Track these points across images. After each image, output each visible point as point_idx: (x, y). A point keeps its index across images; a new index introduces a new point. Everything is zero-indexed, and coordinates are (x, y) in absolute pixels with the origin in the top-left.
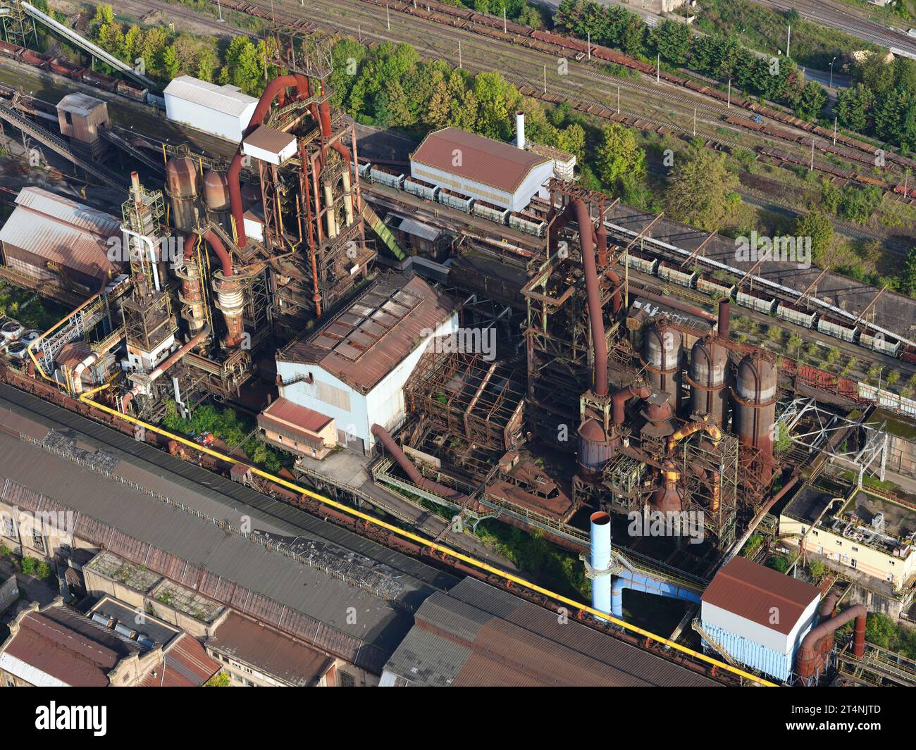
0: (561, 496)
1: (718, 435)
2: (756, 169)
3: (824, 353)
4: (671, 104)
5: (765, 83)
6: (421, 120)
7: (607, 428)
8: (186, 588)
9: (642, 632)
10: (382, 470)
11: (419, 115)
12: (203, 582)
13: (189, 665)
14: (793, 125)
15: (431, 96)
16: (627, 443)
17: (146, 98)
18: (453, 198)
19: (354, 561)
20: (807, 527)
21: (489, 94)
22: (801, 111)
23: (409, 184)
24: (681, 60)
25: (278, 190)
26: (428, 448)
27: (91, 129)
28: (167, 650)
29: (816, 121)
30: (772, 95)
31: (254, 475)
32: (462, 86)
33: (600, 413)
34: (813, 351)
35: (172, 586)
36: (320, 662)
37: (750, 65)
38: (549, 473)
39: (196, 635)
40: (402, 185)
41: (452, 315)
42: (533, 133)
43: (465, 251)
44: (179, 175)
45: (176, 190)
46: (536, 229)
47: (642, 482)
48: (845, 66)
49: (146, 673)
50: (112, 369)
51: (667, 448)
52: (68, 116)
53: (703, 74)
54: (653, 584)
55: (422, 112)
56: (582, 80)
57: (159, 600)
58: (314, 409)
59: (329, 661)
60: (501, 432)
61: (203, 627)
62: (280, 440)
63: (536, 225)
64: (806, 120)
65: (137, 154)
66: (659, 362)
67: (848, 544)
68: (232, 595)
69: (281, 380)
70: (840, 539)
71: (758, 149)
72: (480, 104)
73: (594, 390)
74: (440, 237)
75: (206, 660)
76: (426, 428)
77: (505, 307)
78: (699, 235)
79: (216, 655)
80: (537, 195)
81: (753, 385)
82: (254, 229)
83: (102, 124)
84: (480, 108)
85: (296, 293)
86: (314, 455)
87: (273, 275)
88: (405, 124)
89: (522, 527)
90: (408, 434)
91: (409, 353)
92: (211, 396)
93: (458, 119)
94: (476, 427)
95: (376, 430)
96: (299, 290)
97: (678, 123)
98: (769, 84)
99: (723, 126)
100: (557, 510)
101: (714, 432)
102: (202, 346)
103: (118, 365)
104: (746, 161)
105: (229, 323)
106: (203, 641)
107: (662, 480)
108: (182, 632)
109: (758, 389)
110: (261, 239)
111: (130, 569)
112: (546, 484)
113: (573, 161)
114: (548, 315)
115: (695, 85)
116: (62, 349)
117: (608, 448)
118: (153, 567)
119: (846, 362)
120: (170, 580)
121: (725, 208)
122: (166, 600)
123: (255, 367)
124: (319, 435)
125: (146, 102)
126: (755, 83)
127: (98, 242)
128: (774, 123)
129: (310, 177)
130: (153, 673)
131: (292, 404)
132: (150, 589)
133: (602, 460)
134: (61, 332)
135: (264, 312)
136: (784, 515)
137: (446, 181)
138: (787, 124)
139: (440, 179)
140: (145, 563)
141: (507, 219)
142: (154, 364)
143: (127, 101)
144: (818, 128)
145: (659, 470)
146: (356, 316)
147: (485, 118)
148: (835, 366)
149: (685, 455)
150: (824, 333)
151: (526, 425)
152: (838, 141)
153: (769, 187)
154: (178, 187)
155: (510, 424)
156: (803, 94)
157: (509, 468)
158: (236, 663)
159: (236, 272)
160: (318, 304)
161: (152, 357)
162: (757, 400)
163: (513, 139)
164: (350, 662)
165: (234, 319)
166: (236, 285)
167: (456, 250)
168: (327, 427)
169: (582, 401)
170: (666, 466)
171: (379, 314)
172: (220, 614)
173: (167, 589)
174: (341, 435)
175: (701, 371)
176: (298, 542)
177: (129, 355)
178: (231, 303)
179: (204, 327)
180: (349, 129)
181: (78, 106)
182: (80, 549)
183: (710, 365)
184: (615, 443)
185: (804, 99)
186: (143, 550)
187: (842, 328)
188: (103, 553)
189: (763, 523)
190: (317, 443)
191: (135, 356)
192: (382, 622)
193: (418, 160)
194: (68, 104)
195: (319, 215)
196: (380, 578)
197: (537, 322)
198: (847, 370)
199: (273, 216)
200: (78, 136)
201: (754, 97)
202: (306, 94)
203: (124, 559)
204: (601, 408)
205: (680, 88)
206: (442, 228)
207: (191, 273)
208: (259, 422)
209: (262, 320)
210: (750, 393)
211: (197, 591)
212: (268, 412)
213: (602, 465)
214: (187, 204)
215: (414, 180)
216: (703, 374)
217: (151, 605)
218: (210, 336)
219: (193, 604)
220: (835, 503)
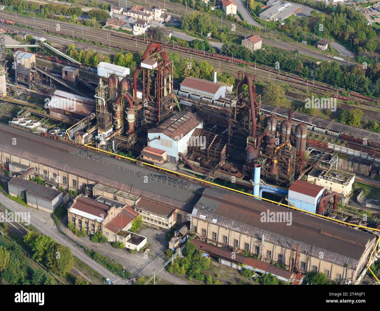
0: (239, 173)
1: (291, 146)
2: (290, 90)
3: (317, 136)
4: (260, 74)
5: (290, 67)
6: (181, 77)
7: (255, 147)
8: (126, 192)
9: (270, 201)
10: (181, 166)
11: (180, 75)
12: (132, 190)
13: (129, 213)
14: (300, 80)
15: (184, 69)
16: (261, 152)
17: (90, 69)
18: (195, 96)
19: (181, 181)
20: (316, 178)
21: (204, 67)
22: (302, 76)
23: (180, 93)
24: (263, 61)
25: (149, 80)
26: (196, 160)
27: (74, 77)
28: (122, 209)
29: (307, 79)
30: (293, 71)
31: (144, 164)
32: (195, 66)
33: (253, 142)
34: (313, 136)
35: (122, 192)
36: (171, 210)
37: (286, 62)
38: (234, 166)
39: (130, 205)
40: (178, 93)
41: (201, 122)
42: (219, 79)
43: (201, 110)
44: (112, 81)
45: (111, 86)
46: (222, 104)
47: (266, 164)
48: (314, 66)
49: (117, 214)
50: (92, 139)
51: (274, 152)
52: (66, 72)
53: (270, 66)
54: (272, 189)
55: (181, 74)
56: (231, 68)
57: (118, 195)
58: (159, 149)
59: (174, 210)
60: (220, 154)
61: (133, 202)
62: (148, 159)
63: (223, 103)
64: (304, 79)
65: (88, 85)
66: (270, 129)
67: (329, 182)
68: (142, 193)
69: (149, 140)
70: (327, 181)
71: (290, 86)
72: (201, 71)
73: (252, 135)
74: (193, 105)
75: (134, 212)
76: (194, 156)
77: (215, 125)
78: (273, 107)
79: (138, 210)
80: (221, 96)
81: (300, 133)
82: (139, 95)
83: (77, 76)
84: (201, 72)
85: (151, 116)
86: (159, 163)
87: (144, 109)
88: (176, 77)
89: (228, 180)
90: (189, 157)
91: (189, 132)
92: (123, 149)
93: (194, 75)
94: (211, 153)
95: (180, 155)
96: (153, 115)
97: (263, 79)
98: (292, 67)
99: (277, 80)
100: (238, 176)
101: (289, 145)
102: (119, 134)
103: (94, 138)
104: (287, 88)
105: (130, 125)
106: (133, 207)
107: (272, 163)
108: (126, 204)
109: (302, 134)
110: (141, 98)
111: (108, 188)
112: (233, 169)
113: (232, 86)
114: (236, 114)
115: (267, 69)
116: (76, 133)
117: (256, 154)
118: (116, 187)
119: (323, 139)
120: (121, 190)
121: (281, 101)
122: (120, 195)
123: (138, 139)
124: (162, 155)
125: (90, 70)
126: (287, 67)
127: (83, 105)
128: (294, 79)
129: (161, 75)
130: (119, 214)
131: (152, 148)
132: (115, 193)
133: (253, 158)
134: (75, 128)
135: (140, 123)
136: (309, 175)
137: (192, 91)
138: (298, 80)
139: (190, 91)
140: (113, 186)
141: (213, 102)
142: (107, 136)
143: (83, 70)
144: (308, 81)
145: (271, 160)
146: (172, 121)
147: (202, 75)
148: (320, 140)
149: (280, 154)
150: (316, 131)
151: (227, 152)
152: (315, 84)
153: (294, 95)
154: (112, 85)
155: (222, 151)
156: (303, 70)
157: (222, 165)
158: (144, 212)
159: (133, 107)
160: (159, 118)
161: (106, 133)
162: (301, 138)
163: (213, 80)
164: (181, 209)
165: (132, 124)
166: (133, 112)
167: (198, 109)
168: (164, 153)
169: (248, 139)
170: (274, 158)
171: (179, 120)
172: (138, 198)
173: (120, 192)
174: (168, 156)
175: (284, 130)
176: (163, 177)
177: (99, 134)
178: (131, 118)
179: (120, 128)
180: (172, 62)
181: (70, 69)
182: (90, 184)
183: (287, 128)
184: (257, 153)
185: (304, 72)
186: (112, 182)
187: (321, 129)
188: (98, 184)
189: (303, 177)
190: (160, 158)
191: (101, 134)
192: (191, 197)
193: (183, 85)
194: (66, 69)
195: (162, 88)
196: (190, 185)
197: (233, 117)
198: (324, 141)
199: (146, 90)
200: (69, 80)
201: (287, 73)
202: (160, 49)
203: (106, 185)
204: (254, 141)
205: (262, 70)
206: (194, 103)
207: (118, 109)
208: (142, 153)
209: (140, 126)
210: (299, 136)
211: (130, 193)
212: (145, 149)
213: (253, 160)
214: (114, 91)
215: (182, 91)
216: (284, 131)
217: (116, 197)
218: (122, 131)
219: (129, 196)
220: (324, 172)
